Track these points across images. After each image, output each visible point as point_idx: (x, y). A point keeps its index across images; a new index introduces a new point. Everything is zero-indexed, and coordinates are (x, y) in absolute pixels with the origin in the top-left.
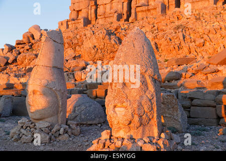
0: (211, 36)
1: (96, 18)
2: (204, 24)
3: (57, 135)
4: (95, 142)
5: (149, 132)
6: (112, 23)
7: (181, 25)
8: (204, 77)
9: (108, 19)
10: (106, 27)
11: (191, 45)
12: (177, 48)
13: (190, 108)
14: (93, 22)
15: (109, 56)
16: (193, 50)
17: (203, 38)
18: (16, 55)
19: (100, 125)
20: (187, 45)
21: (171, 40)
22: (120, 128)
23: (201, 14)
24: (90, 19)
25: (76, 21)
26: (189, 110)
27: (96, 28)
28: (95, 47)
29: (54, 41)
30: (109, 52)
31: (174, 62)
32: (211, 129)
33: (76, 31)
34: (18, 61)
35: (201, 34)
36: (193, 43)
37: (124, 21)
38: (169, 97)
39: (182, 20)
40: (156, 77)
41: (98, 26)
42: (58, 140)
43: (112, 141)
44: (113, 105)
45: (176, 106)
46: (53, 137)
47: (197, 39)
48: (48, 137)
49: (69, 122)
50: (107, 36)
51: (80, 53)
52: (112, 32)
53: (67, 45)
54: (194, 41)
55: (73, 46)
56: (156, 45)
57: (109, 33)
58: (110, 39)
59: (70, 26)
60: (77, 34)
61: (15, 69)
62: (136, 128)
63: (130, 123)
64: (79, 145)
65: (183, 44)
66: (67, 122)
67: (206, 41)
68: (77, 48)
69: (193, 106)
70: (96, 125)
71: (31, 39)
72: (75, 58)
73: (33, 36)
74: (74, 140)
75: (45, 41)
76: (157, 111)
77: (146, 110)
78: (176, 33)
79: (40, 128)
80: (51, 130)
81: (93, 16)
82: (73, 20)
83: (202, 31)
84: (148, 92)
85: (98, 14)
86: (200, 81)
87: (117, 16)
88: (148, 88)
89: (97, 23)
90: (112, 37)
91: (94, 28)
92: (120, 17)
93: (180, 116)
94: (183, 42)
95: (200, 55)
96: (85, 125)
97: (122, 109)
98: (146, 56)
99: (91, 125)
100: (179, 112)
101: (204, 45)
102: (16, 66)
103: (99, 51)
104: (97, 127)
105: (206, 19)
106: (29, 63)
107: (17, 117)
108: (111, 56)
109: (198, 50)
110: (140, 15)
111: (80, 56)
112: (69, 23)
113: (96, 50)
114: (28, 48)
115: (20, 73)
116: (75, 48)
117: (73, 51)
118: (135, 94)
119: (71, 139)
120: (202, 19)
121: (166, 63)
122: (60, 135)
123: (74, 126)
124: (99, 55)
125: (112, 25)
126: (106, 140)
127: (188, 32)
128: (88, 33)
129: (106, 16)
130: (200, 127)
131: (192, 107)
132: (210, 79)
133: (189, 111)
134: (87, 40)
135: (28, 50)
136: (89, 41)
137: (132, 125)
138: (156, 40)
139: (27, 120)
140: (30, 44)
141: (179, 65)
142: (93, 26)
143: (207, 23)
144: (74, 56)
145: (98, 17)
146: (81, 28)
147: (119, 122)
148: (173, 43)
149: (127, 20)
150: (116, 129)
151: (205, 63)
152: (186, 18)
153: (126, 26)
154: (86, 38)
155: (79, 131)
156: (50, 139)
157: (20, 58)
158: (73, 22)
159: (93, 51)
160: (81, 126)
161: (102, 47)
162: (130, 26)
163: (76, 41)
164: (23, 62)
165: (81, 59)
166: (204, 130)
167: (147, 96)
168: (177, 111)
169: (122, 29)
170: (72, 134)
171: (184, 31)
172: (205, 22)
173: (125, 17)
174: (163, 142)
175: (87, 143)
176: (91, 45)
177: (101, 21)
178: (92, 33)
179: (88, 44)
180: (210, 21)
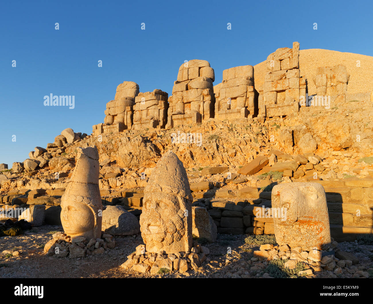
0: (242, 147)
1: (132, 124)
2: (236, 136)
3: (92, 249)
4: (130, 257)
5: (181, 247)
6: (148, 129)
7: (215, 135)
8: (235, 187)
9: (144, 125)
10: (142, 134)
11: (224, 154)
12: (211, 157)
13: (220, 218)
14: (129, 127)
15: (144, 163)
16: (225, 160)
17: (234, 148)
18: (47, 159)
19: (135, 236)
20: (221, 155)
21: (205, 149)
22: (153, 245)
23: (234, 125)
24: (126, 124)
25: (111, 126)
26: (219, 220)
27: (132, 134)
28: (131, 153)
29: (90, 158)
30: (144, 158)
31: (208, 171)
32: (238, 237)
33: (111, 137)
34: (49, 165)
35: (233, 144)
36: (226, 153)
37: (160, 128)
38: (200, 211)
39: (216, 130)
40: (187, 197)
41: (134, 131)
42: (93, 254)
43: (146, 257)
44: (147, 223)
45: (206, 219)
46: (88, 251)
47: (229, 150)
48: (83, 251)
49: (104, 235)
50: (143, 143)
51: (115, 159)
52: (148, 139)
53: (102, 150)
54: (227, 151)
55: (108, 151)
56: (190, 154)
57: (145, 141)
58: (146, 146)
59: (104, 130)
60: (112, 140)
61: (46, 173)
62: (169, 244)
63: (163, 240)
64: (115, 258)
65: (216, 153)
66: (102, 235)
67: (238, 151)
68: (112, 153)
69: (223, 216)
70: (131, 236)
71: (64, 142)
72: (110, 164)
73: (65, 140)
74: (110, 253)
75: (81, 158)
76: (188, 228)
77: (178, 228)
78: (210, 142)
79: (75, 243)
80: (86, 244)
81: (129, 121)
82: (109, 124)
83: (234, 142)
84: (179, 211)
85: (134, 120)
86: (231, 191)
87: (153, 122)
88: (180, 208)
89: (133, 128)
90: (148, 144)
91: (129, 134)
92: (156, 124)
93: (210, 227)
94: (216, 151)
95: (232, 164)
96: (120, 237)
97: (156, 228)
98: (178, 178)
99: (126, 236)
100: (209, 224)
101: (235, 155)
102: (48, 170)
103: (135, 157)
104: (132, 238)
105: (238, 131)
106: (62, 168)
107: (50, 226)
108: (147, 163)
109: (230, 160)
110: (176, 123)
111: (115, 162)
112: (104, 127)
113: (131, 156)
114: (61, 151)
115: (52, 178)
116: (110, 154)
117: (108, 156)
118: (168, 214)
119: (106, 252)
120: (234, 130)
121: (200, 171)
122: (95, 248)
123: (109, 240)
124: (135, 161)
125: (148, 131)
126: (140, 255)
127: (221, 143)
128: (124, 140)
129: (142, 122)
130: (229, 236)
131: (222, 218)
132: (239, 188)
133: (220, 222)
134: (123, 147)
135: (60, 154)
136: (124, 147)
137: (164, 242)
138: (191, 149)
139: (62, 235)
140: (62, 148)
141: (212, 175)
142: (129, 132)
143: (238, 134)
144: (109, 161)
145: (134, 123)
146: (117, 133)
147: (152, 240)
148: (208, 153)
149: (163, 127)
150: (150, 246)
151: (236, 173)
152: (219, 128)
153: (162, 133)
154: (122, 144)
155: (114, 244)
156: (86, 253)
157: (51, 162)
158: (108, 126)
159: (128, 158)
160: (116, 237)
161: (138, 154)
162: (167, 134)
163: (111, 147)
164: (55, 167)
165: (116, 165)
166: (232, 240)
167: (179, 216)
168: (208, 223)
169: (158, 136)
170: (108, 247)
171: (217, 141)
172: (237, 133)
173: (161, 124)
174: (193, 256)
175: (122, 257)
176: (126, 152)
177: (136, 126)
178: (128, 139)
179: (124, 151)
180: (242, 133)
